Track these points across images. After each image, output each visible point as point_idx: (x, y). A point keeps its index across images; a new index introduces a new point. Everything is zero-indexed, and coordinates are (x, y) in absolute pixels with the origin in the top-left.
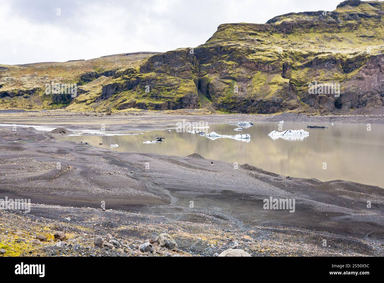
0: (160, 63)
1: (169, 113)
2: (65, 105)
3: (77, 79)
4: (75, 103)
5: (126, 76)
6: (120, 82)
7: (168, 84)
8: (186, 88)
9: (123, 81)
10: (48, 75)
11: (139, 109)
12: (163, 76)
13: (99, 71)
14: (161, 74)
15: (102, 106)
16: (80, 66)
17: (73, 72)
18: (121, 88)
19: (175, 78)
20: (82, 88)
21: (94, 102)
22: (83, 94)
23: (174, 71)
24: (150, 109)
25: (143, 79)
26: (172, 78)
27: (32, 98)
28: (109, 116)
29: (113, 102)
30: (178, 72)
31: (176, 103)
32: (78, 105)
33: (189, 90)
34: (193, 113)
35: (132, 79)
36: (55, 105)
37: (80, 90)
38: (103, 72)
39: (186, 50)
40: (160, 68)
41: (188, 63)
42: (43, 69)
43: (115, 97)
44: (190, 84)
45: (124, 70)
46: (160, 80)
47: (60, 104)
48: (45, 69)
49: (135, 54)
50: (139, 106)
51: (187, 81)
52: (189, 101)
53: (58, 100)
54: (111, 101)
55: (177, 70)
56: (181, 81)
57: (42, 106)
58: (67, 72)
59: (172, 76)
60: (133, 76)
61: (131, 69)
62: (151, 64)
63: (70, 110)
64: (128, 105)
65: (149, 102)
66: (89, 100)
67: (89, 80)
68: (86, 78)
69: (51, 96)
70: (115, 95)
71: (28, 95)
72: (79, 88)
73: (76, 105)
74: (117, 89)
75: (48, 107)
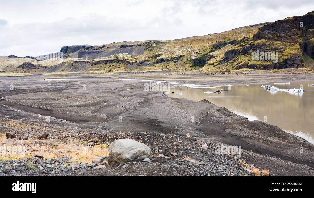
0: (269, 32)
1: (274, 72)
2: (201, 67)
3: (210, 47)
4: (206, 65)
5: (243, 44)
6: (237, 48)
7: (275, 48)
8: (291, 51)
9: (240, 47)
10: (191, 46)
11: (251, 69)
12: (271, 42)
13: (227, 41)
14: (270, 40)
15: (224, 67)
16: (214, 38)
17: (208, 42)
18: (238, 53)
19: (281, 43)
20: (212, 54)
21: (219, 64)
22: (212, 59)
23: (281, 37)
24: (260, 69)
25: (255, 45)
26: (279, 43)
27: (179, 63)
28: (223, 74)
29: (232, 64)
30: (285, 37)
31: (281, 64)
32: (209, 66)
33: (293, 53)
34: (295, 72)
35: (247, 45)
36: (194, 67)
37: (210, 55)
38: (231, 41)
39: (293, 19)
40: (269, 35)
41: (295, 29)
42: (188, 41)
43: (234, 60)
44: (295, 47)
45: (241, 39)
46: (269, 45)
47: (197, 66)
48: (190, 42)
49: (259, 25)
50: (251, 66)
51: (293, 45)
52: (294, 62)
53: (196, 64)
54: (231, 63)
55: (284, 36)
56: (287, 45)
57: (185, 68)
58: (204, 43)
59: (280, 41)
60: (248, 43)
61: (246, 38)
62: (261, 33)
63: (202, 70)
64: (242, 66)
65: (258, 64)
66: (216, 63)
67: (220, 47)
68: (217, 47)
69: (192, 61)
70: (234, 59)
71: (177, 61)
72: (210, 54)
73: (207, 66)
74: (235, 54)
75: (189, 69)
